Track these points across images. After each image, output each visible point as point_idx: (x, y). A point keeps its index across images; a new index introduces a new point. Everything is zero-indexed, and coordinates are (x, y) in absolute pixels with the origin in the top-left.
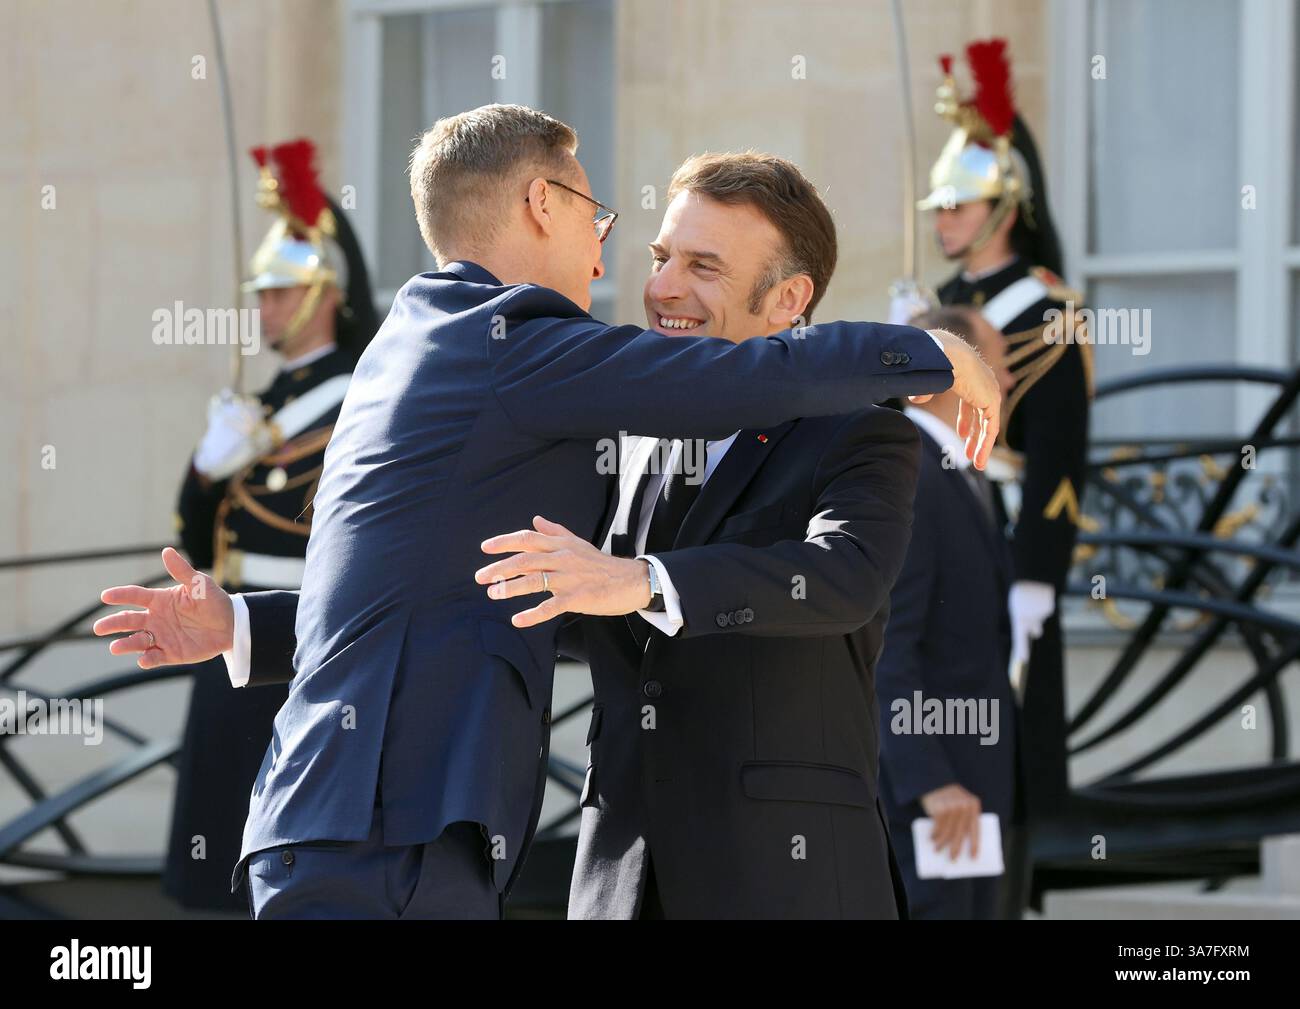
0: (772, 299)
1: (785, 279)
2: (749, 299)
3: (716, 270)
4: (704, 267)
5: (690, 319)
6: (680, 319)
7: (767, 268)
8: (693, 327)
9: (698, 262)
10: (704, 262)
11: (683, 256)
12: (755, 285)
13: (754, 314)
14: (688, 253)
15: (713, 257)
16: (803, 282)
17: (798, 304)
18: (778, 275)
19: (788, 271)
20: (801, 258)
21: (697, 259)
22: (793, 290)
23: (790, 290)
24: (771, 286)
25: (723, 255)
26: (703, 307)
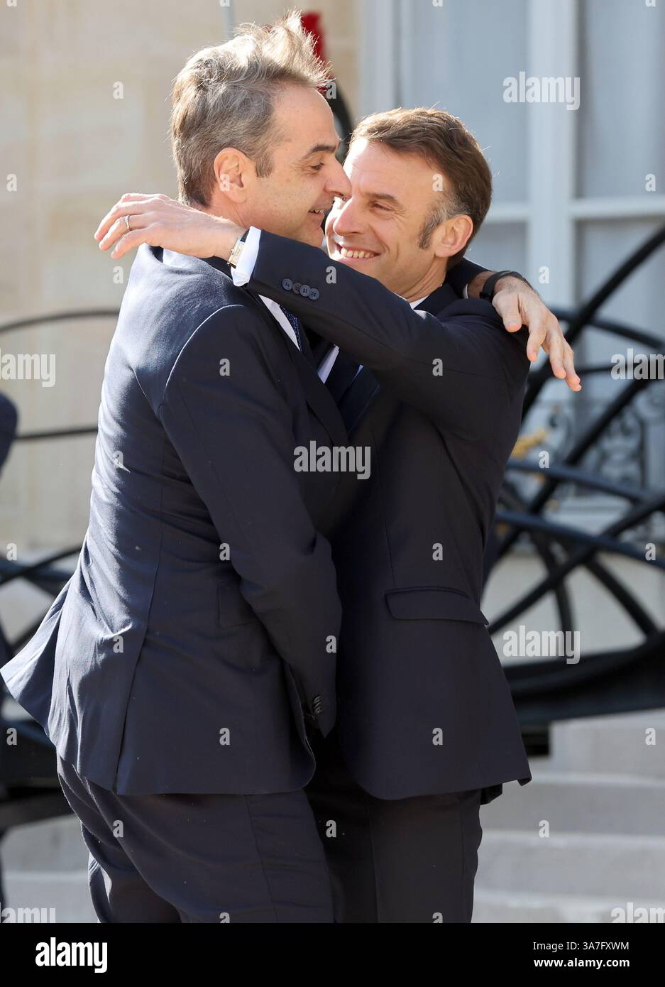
0: (438, 235)
1: (449, 218)
2: (419, 235)
3: (393, 210)
4: (381, 207)
5: (367, 251)
6: (359, 250)
7: (435, 209)
8: (370, 257)
9: (376, 202)
10: (381, 202)
11: (363, 196)
12: (424, 224)
13: (423, 248)
14: (368, 194)
15: (390, 198)
16: (463, 220)
17: (460, 240)
18: (444, 214)
19: (452, 212)
20: (463, 201)
21: (375, 199)
22: (455, 228)
23: (453, 228)
24: (438, 224)
25: (398, 197)
26: (380, 241)
